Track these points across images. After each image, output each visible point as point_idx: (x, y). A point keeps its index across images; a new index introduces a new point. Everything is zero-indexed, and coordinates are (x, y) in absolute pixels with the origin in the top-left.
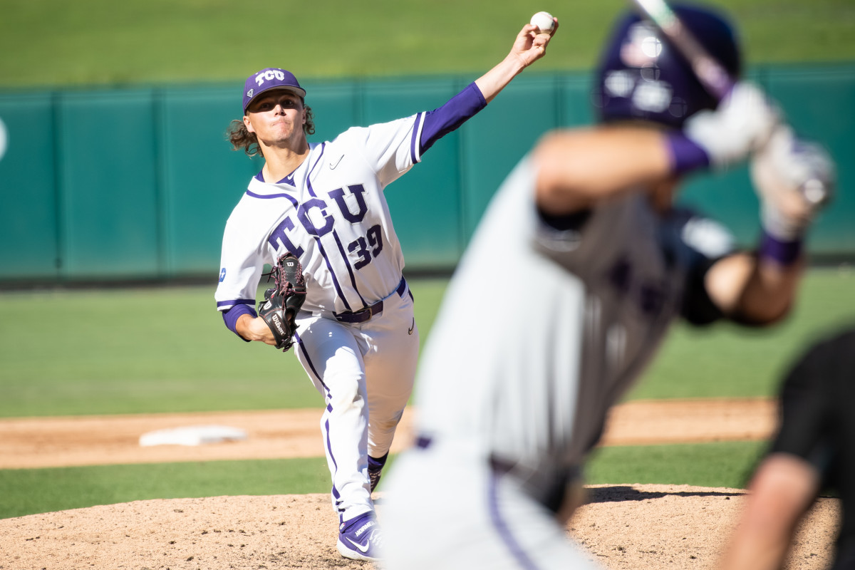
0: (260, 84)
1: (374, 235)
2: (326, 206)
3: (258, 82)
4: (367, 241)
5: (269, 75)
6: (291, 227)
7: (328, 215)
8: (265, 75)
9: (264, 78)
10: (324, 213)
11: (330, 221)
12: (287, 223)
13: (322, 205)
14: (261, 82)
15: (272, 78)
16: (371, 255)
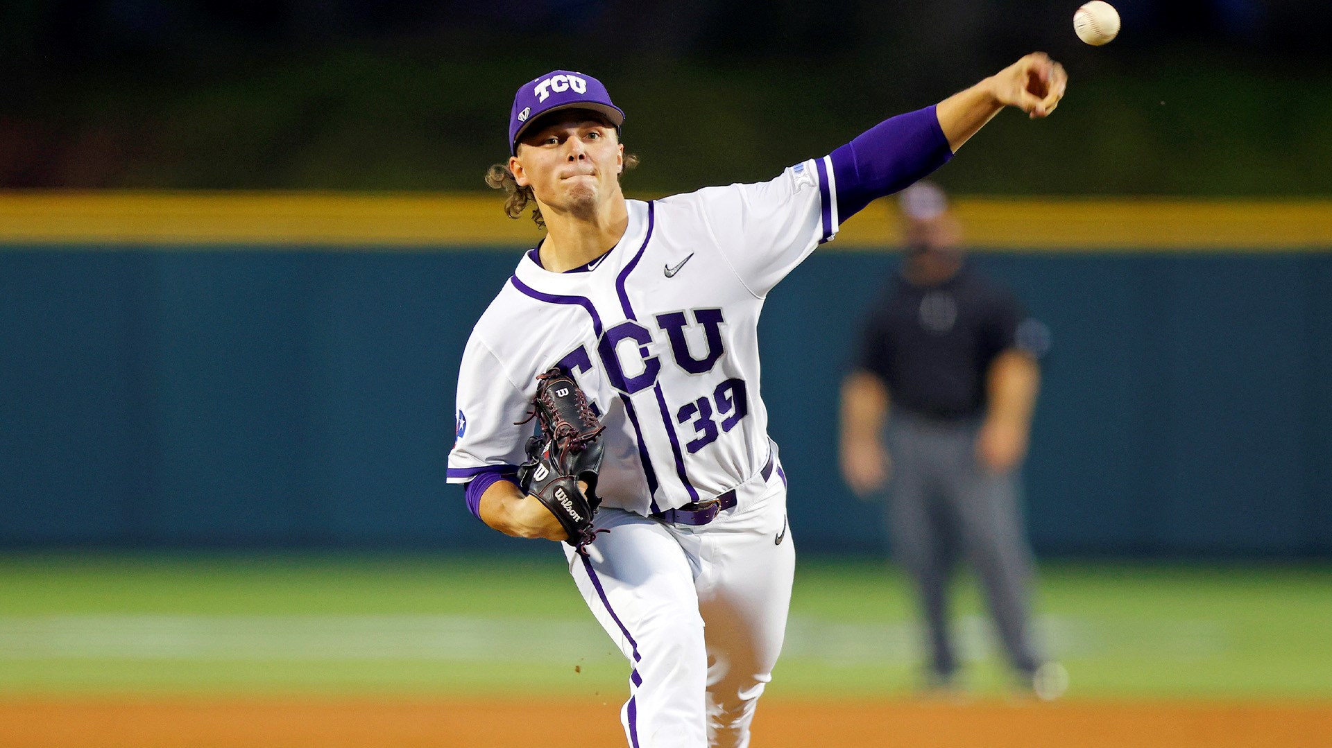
0: (542, 99)
1: (728, 394)
2: (649, 340)
3: (540, 95)
4: (713, 404)
5: (560, 83)
6: (586, 365)
7: (652, 354)
8: (553, 82)
9: (549, 88)
10: (644, 352)
11: (653, 366)
12: (579, 357)
13: (642, 336)
14: (545, 95)
15: (565, 87)
16: (719, 428)
